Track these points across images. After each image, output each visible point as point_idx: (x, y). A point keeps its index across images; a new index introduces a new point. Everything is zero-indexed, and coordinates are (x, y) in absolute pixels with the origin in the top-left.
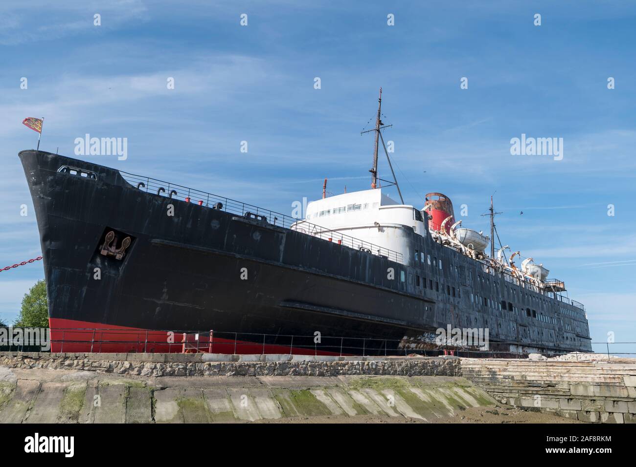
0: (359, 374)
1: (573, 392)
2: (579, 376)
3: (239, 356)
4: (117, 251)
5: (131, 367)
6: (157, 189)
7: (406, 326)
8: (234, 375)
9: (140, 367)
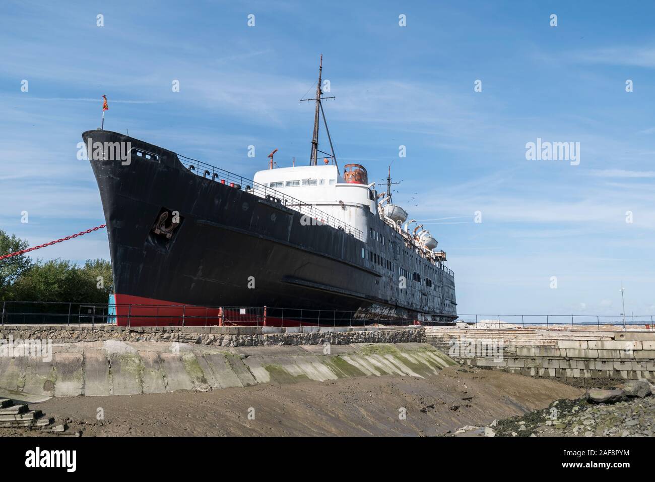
0: (363, 342)
1: (518, 353)
2: (524, 340)
3: (285, 329)
4: (167, 230)
5: (215, 340)
6: (203, 172)
7: (365, 299)
8: (284, 344)
9: (221, 339)
